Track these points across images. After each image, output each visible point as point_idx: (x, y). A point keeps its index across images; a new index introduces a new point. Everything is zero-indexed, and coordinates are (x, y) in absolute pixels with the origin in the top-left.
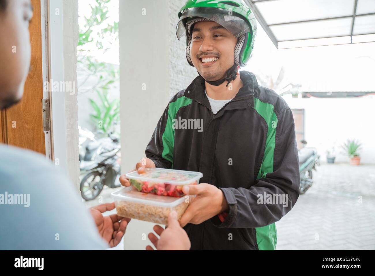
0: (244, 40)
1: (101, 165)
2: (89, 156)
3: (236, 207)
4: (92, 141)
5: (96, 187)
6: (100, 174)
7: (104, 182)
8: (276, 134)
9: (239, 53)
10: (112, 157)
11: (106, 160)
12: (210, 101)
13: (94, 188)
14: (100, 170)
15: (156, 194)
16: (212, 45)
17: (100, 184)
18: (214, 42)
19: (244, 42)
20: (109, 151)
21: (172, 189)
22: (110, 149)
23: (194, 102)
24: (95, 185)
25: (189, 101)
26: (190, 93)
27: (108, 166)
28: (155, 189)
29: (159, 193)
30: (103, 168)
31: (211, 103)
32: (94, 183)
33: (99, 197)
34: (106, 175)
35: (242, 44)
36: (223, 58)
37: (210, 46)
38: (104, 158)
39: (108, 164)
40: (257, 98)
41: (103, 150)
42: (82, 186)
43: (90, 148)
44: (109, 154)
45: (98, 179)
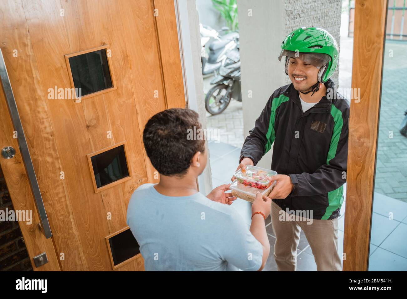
0: (325, 66)
1: (226, 78)
2: (213, 57)
3: (299, 185)
4: (216, 40)
5: (222, 101)
6: (227, 87)
7: (230, 95)
8: (341, 133)
9: (321, 76)
10: (238, 69)
11: (232, 72)
12: (301, 102)
13: (220, 102)
14: (226, 83)
15: (251, 186)
16: (302, 70)
17: (226, 97)
18: (304, 68)
19: (326, 68)
20: (235, 62)
21: (260, 186)
22: (236, 60)
23: (290, 100)
24: (221, 99)
25: (287, 99)
26: (288, 93)
27: (234, 79)
28: (251, 184)
29: (253, 186)
30: (229, 81)
31: (302, 103)
32: (219, 97)
33: (226, 111)
34: (232, 88)
35: (324, 70)
36: (309, 80)
37: (301, 71)
38: (229, 71)
39: (234, 77)
40: (334, 105)
41: (228, 61)
42: (207, 101)
43: (214, 48)
44: (235, 66)
45: (224, 92)
